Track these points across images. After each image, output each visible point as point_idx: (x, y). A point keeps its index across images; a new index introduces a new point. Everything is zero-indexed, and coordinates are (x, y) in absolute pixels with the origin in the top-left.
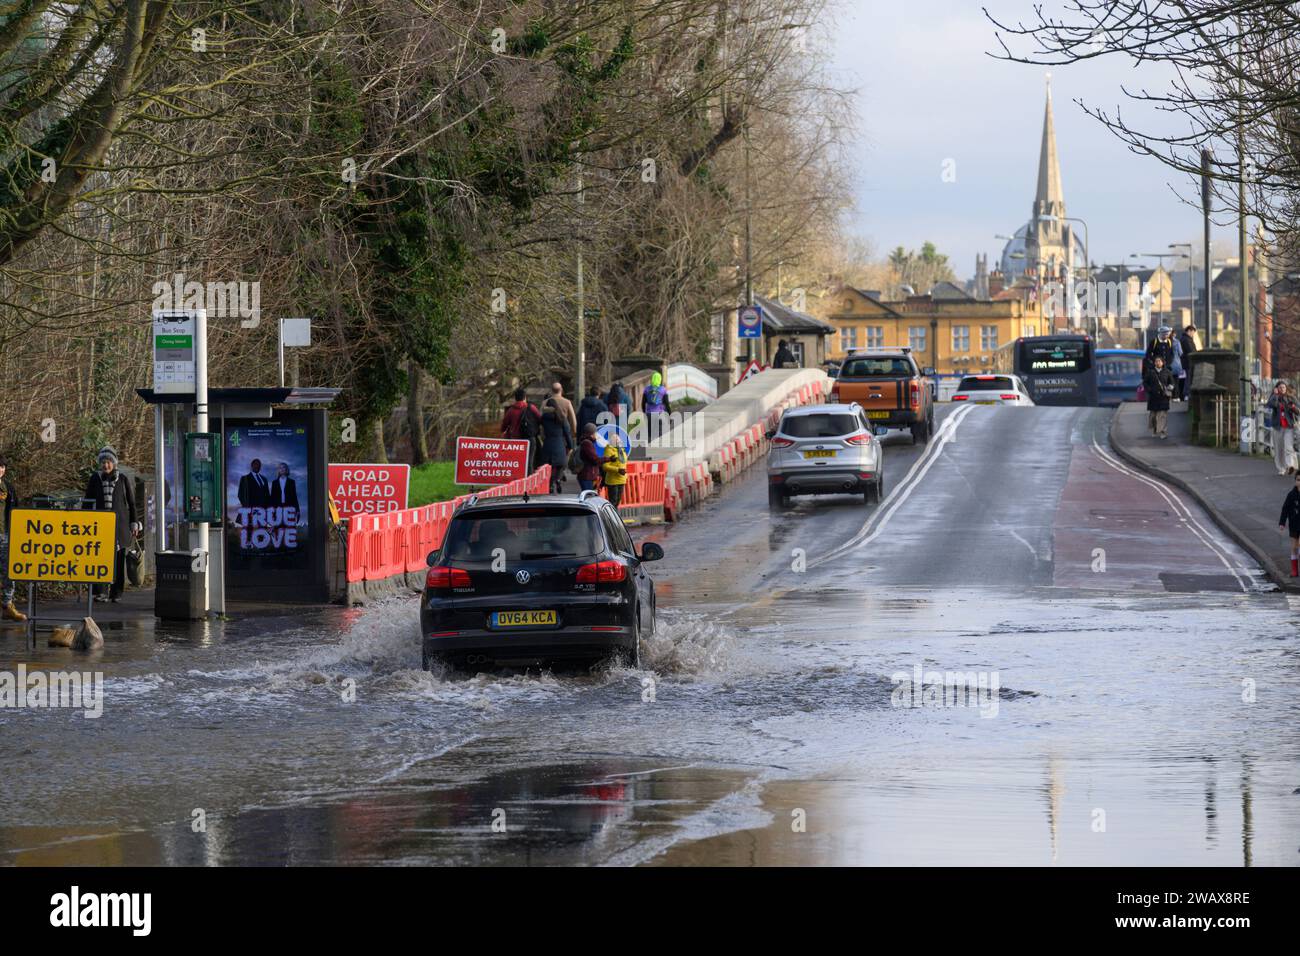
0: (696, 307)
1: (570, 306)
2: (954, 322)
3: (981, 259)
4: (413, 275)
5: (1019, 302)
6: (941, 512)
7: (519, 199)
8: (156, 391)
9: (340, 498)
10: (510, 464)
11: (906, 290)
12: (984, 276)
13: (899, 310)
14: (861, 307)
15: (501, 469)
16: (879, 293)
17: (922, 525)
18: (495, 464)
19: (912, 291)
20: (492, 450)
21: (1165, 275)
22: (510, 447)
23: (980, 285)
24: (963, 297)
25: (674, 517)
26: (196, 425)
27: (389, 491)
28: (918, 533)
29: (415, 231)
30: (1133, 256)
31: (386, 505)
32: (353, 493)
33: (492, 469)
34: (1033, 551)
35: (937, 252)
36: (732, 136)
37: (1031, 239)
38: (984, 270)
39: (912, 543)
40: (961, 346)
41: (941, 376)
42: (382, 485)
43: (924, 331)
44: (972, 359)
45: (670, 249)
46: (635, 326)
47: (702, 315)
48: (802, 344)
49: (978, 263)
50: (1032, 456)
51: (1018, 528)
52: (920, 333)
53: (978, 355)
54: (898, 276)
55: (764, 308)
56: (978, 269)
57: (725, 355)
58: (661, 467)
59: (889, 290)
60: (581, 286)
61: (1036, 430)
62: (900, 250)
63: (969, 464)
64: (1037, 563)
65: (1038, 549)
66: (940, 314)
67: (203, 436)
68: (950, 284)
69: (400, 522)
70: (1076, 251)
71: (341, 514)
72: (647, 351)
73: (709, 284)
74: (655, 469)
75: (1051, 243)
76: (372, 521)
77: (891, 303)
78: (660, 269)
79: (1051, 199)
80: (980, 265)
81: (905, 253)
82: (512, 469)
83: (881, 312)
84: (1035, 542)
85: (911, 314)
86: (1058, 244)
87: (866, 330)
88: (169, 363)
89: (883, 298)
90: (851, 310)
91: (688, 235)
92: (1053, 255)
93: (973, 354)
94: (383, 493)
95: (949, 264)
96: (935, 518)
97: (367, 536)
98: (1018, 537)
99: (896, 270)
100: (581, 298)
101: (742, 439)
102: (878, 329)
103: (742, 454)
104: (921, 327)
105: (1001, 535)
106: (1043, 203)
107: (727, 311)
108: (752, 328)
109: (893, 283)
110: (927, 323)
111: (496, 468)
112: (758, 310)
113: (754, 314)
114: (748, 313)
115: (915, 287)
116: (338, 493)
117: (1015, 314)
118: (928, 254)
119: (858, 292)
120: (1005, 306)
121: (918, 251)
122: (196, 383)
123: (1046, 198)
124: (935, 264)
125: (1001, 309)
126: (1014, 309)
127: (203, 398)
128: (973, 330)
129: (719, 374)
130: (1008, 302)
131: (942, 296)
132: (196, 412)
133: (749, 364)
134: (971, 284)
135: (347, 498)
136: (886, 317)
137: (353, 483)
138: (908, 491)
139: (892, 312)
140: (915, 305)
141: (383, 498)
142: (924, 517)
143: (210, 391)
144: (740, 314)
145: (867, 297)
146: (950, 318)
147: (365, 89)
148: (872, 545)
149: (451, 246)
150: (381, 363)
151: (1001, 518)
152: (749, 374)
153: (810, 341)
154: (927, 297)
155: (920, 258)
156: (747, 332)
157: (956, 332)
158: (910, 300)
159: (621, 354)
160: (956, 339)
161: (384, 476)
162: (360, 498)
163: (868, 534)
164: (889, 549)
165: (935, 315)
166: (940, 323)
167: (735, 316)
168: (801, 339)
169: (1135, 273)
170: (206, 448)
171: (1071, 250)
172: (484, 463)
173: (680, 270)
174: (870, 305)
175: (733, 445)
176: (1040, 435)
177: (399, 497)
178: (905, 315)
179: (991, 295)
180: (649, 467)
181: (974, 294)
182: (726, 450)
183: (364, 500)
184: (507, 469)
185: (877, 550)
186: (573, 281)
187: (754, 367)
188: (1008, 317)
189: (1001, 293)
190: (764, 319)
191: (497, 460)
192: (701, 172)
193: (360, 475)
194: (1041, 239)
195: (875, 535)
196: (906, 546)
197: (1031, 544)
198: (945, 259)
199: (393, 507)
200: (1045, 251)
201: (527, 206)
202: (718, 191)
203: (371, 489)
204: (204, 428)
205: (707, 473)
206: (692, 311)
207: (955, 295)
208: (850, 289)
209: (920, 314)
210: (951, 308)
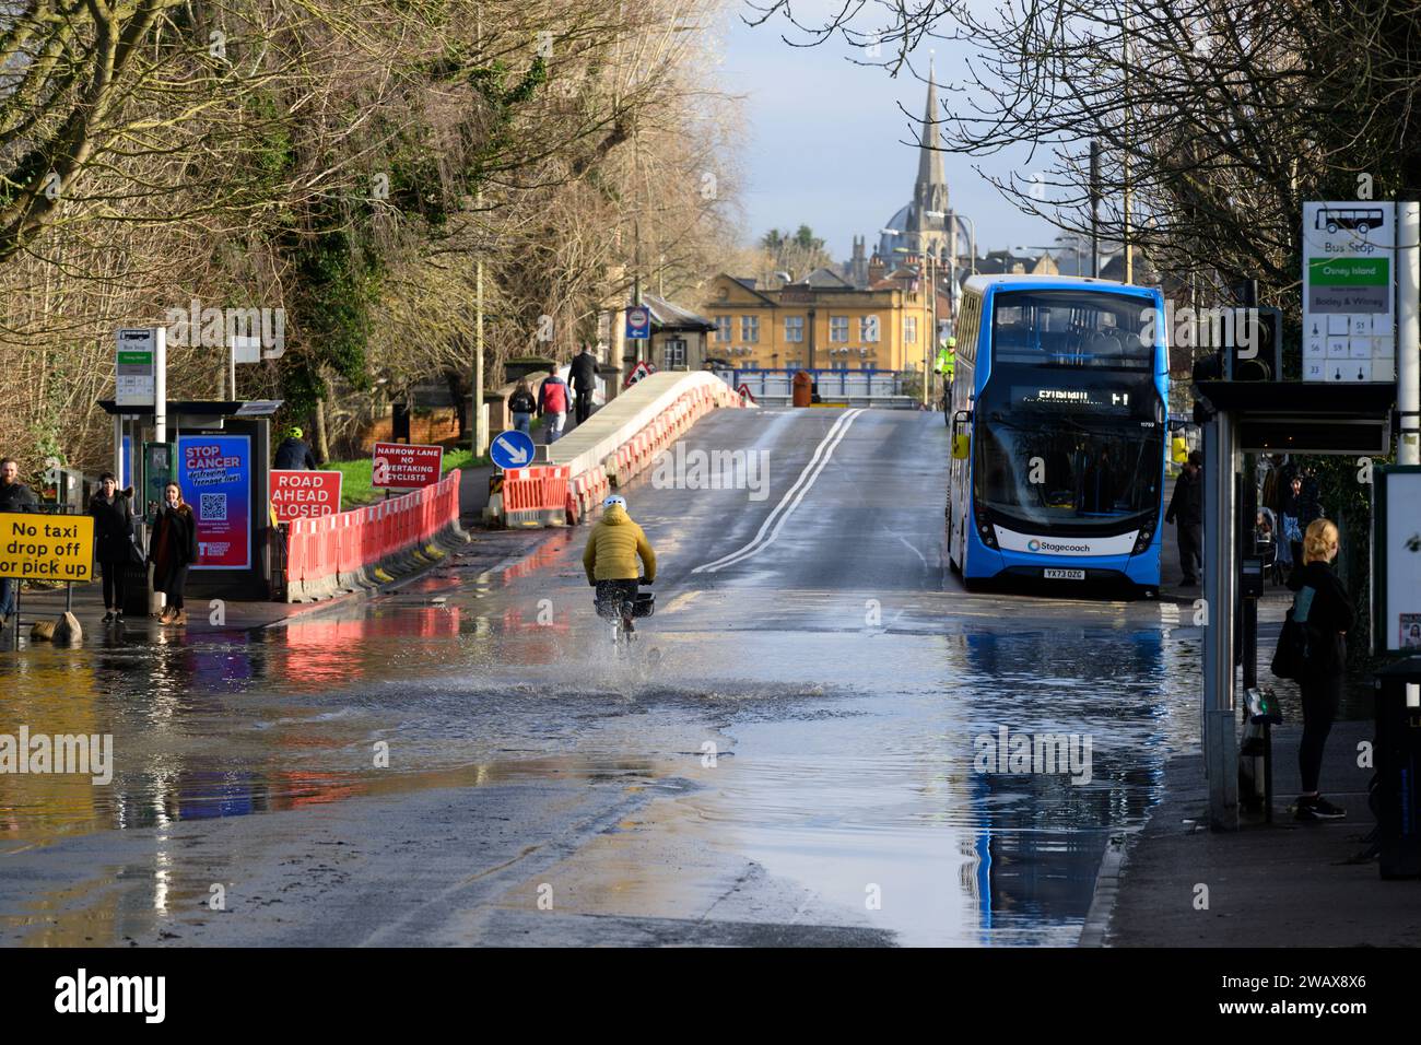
0: (586, 308)
1: (468, 312)
2: (832, 313)
3: (859, 242)
4: (334, 286)
5: (900, 292)
6: (833, 518)
7: (435, 214)
8: (118, 403)
9: (277, 502)
10: (424, 469)
11: (782, 277)
12: (862, 259)
13: (775, 299)
14: (737, 296)
15: (415, 473)
16: (755, 281)
17: (816, 531)
18: (410, 469)
19: (789, 279)
20: (407, 456)
21: (1050, 263)
22: (424, 453)
23: (857, 268)
24: (841, 285)
25: (575, 520)
26: (154, 434)
27: (323, 496)
28: (811, 539)
29: (336, 244)
30: (1019, 248)
31: (320, 509)
32: (289, 498)
33: (407, 473)
34: (923, 558)
35: (814, 235)
36: (623, 138)
37: (911, 223)
38: (862, 253)
39: (807, 549)
40: (840, 338)
41: (821, 371)
42: (316, 490)
43: (801, 321)
44: (851, 350)
45: (561, 251)
46: (524, 325)
47: (592, 316)
48: (685, 341)
49: (856, 246)
50: (918, 463)
51: (907, 535)
52: (797, 323)
53: (857, 347)
54: (774, 261)
55: (652, 310)
56: (855, 252)
57: (610, 355)
58: (565, 471)
59: (764, 275)
60: (480, 291)
61: (923, 437)
62: (775, 233)
63: (858, 470)
64: (926, 570)
65: (927, 555)
66: (818, 304)
67: (161, 445)
68: (827, 271)
69: (333, 526)
70: (958, 235)
71: (279, 517)
72: (537, 353)
73: (599, 285)
74: (558, 474)
75: (933, 228)
76: (309, 524)
77: (766, 292)
78: (551, 271)
79: (933, 181)
80: (858, 248)
81: (781, 236)
82: (427, 474)
83: (757, 300)
84: (925, 550)
85: (788, 304)
86: (941, 229)
87: (741, 321)
88: (130, 378)
89: (758, 287)
90: (726, 298)
91: (579, 237)
92: (935, 240)
93: (852, 345)
94: (317, 497)
95: (826, 249)
96: (828, 524)
97: (305, 537)
98: (907, 544)
99: (771, 256)
100: (480, 303)
101: (636, 443)
102: (754, 318)
103: (637, 457)
104: (798, 317)
105: (892, 541)
106: (925, 185)
107: (614, 311)
108: (639, 329)
109: (767, 269)
110: (805, 312)
111: (411, 473)
112: (646, 310)
113: (642, 315)
114: (636, 314)
115: (791, 273)
116: (275, 497)
117: (896, 305)
118: (804, 238)
119: (733, 280)
120: (885, 297)
121: (794, 233)
122: (155, 397)
123: (928, 182)
124: (812, 249)
125: (881, 299)
126: (895, 299)
127: (161, 410)
128: (852, 322)
129: (608, 375)
130: (889, 292)
131: (819, 284)
132: (154, 424)
133: (636, 365)
134: (848, 268)
135: (283, 502)
136: (762, 306)
137: (288, 487)
138: (799, 497)
139: (769, 302)
140: (793, 295)
141: (317, 503)
142: (816, 523)
143: (168, 404)
144: (628, 315)
145: (742, 284)
146: (829, 308)
147: (292, 110)
148: (768, 550)
149: (370, 259)
150: (302, 369)
151: (891, 525)
152: (636, 375)
153: (692, 339)
154: (804, 287)
155: (795, 241)
156: (635, 333)
157: (835, 323)
158: (788, 289)
159: (511, 355)
160: (835, 330)
161: (318, 482)
162: (295, 502)
163: (765, 539)
164: (785, 554)
165: (813, 304)
166: (818, 313)
167: (622, 317)
168: (684, 336)
169: (1020, 260)
170: (164, 456)
171: (954, 235)
172: (400, 468)
173: (570, 272)
174: (745, 293)
175: (628, 449)
176: (927, 442)
177: (332, 502)
178: (782, 304)
179: (870, 284)
180: (553, 472)
181: (852, 280)
182: (622, 454)
183: (300, 504)
184: (421, 473)
185: (774, 555)
186: (474, 286)
187: (641, 368)
188: (888, 307)
189: (881, 282)
190: (651, 319)
191: (412, 465)
192: (593, 174)
193: (295, 481)
194: (922, 224)
195: (771, 540)
196: (802, 552)
197: (921, 550)
198: (822, 243)
199: (326, 512)
200: (925, 237)
201: (442, 221)
202: (609, 193)
203: (306, 494)
204: (161, 437)
205: (604, 477)
206: (581, 313)
207: (833, 283)
208: (724, 276)
209: (796, 304)
210: (830, 298)
